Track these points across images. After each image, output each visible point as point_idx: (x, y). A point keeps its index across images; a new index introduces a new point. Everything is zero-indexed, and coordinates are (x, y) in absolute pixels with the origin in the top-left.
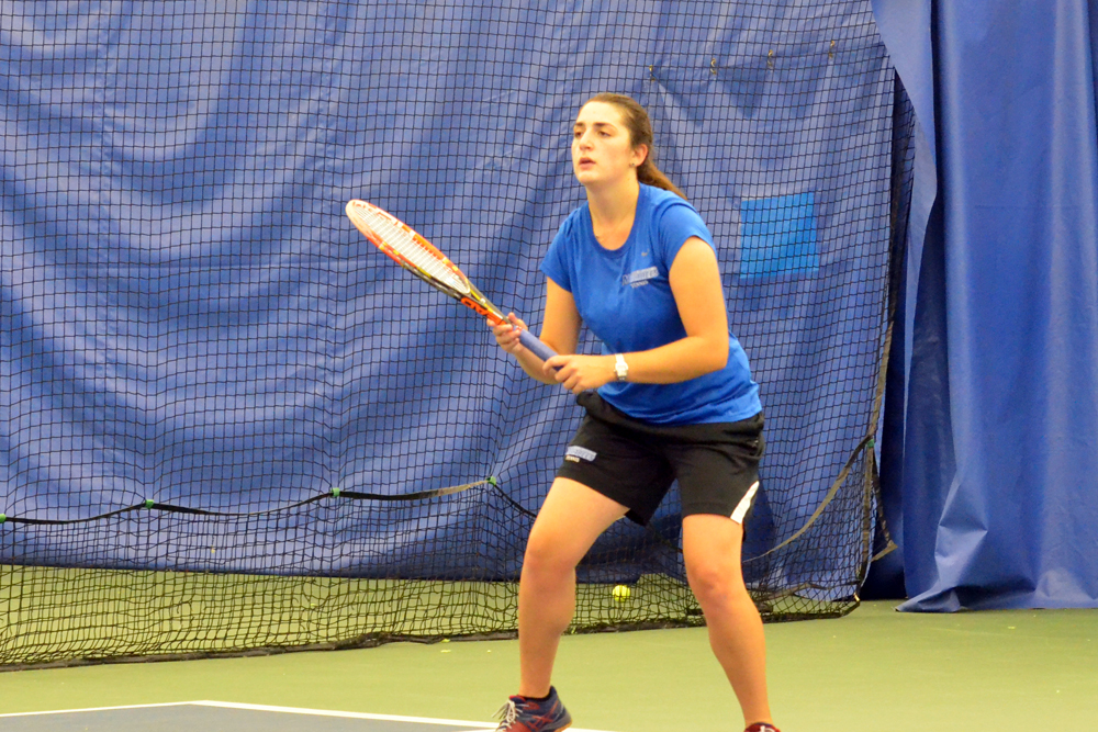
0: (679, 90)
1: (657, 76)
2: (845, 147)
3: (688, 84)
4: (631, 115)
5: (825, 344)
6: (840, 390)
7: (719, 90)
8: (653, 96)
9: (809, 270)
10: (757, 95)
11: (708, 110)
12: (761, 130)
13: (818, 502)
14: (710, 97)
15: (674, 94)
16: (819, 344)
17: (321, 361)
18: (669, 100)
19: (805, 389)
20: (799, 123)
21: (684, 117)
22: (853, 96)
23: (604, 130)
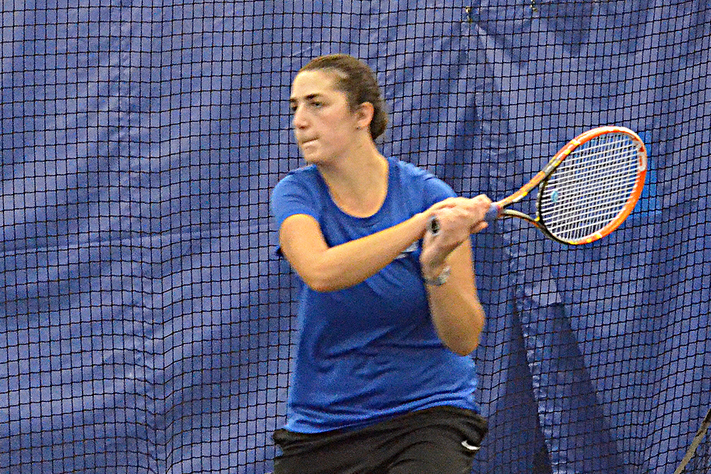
0: (500, 30)
1: (475, 17)
2: (682, 80)
3: (510, 23)
4: (344, 75)
5: (674, 291)
6: (693, 339)
7: (543, 28)
8: (473, 39)
9: (652, 214)
10: (583, 30)
11: (533, 50)
12: (590, 67)
13: (678, 461)
14: (534, 36)
15: (495, 35)
16: (667, 291)
17: (138, 343)
18: (489, 42)
19: (656, 341)
20: (631, 58)
21: (507, 59)
22: (686, 24)
23: (317, 100)
